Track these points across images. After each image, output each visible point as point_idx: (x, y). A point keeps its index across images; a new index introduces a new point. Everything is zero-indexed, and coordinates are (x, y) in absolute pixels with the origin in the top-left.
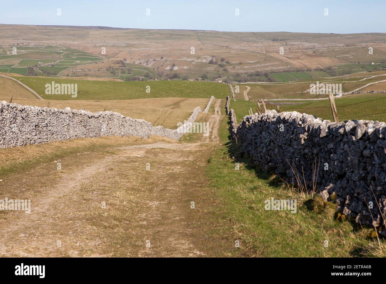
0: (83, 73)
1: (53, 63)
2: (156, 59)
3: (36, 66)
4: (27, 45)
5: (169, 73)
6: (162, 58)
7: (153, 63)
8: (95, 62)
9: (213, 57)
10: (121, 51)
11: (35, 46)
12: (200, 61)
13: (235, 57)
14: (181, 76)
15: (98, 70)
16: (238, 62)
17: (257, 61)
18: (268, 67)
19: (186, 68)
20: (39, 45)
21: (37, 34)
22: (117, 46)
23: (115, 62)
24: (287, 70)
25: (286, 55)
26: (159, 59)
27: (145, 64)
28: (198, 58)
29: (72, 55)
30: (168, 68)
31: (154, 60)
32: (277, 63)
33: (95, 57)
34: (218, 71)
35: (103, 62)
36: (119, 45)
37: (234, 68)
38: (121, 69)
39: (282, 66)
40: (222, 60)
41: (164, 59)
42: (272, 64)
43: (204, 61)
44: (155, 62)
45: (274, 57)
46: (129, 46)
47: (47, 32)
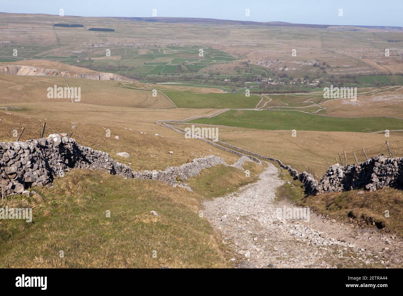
0: (217, 71)
1: (196, 62)
2: (273, 61)
3: (184, 64)
4: (179, 45)
5: (281, 73)
6: (278, 61)
7: (271, 64)
8: (227, 63)
9: (317, 61)
10: (251, 51)
11: (184, 46)
12: (306, 64)
13: (334, 62)
14: (289, 76)
15: (228, 69)
16: (336, 66)
17: (351, 65)
18: (358, 71)
19: (294, 69)
20: (188, 45)
21: (187, 32)
22: (249, 46)
23: (242, 63)
24: (372, 73)
25: (378, 60)
26: (276, 61)
27: (264, 65)
28: (305, 62)
29: (211, 55)
30: (281, 69)
31: (272, 62)
32: (366, 68)
33: (229, 56)
34: (319, 73)
35: (232, 63)
36: (251, 45)
37: (331, 70)
38: (245, 69)
39: (370, 70)
40: (324, 64)
41: (280, 61)
42: (362, 68)
43: (310, 64)
44: (272, 63)
45: (365, 63)
46: (259, 46)
47: (196, 30)
